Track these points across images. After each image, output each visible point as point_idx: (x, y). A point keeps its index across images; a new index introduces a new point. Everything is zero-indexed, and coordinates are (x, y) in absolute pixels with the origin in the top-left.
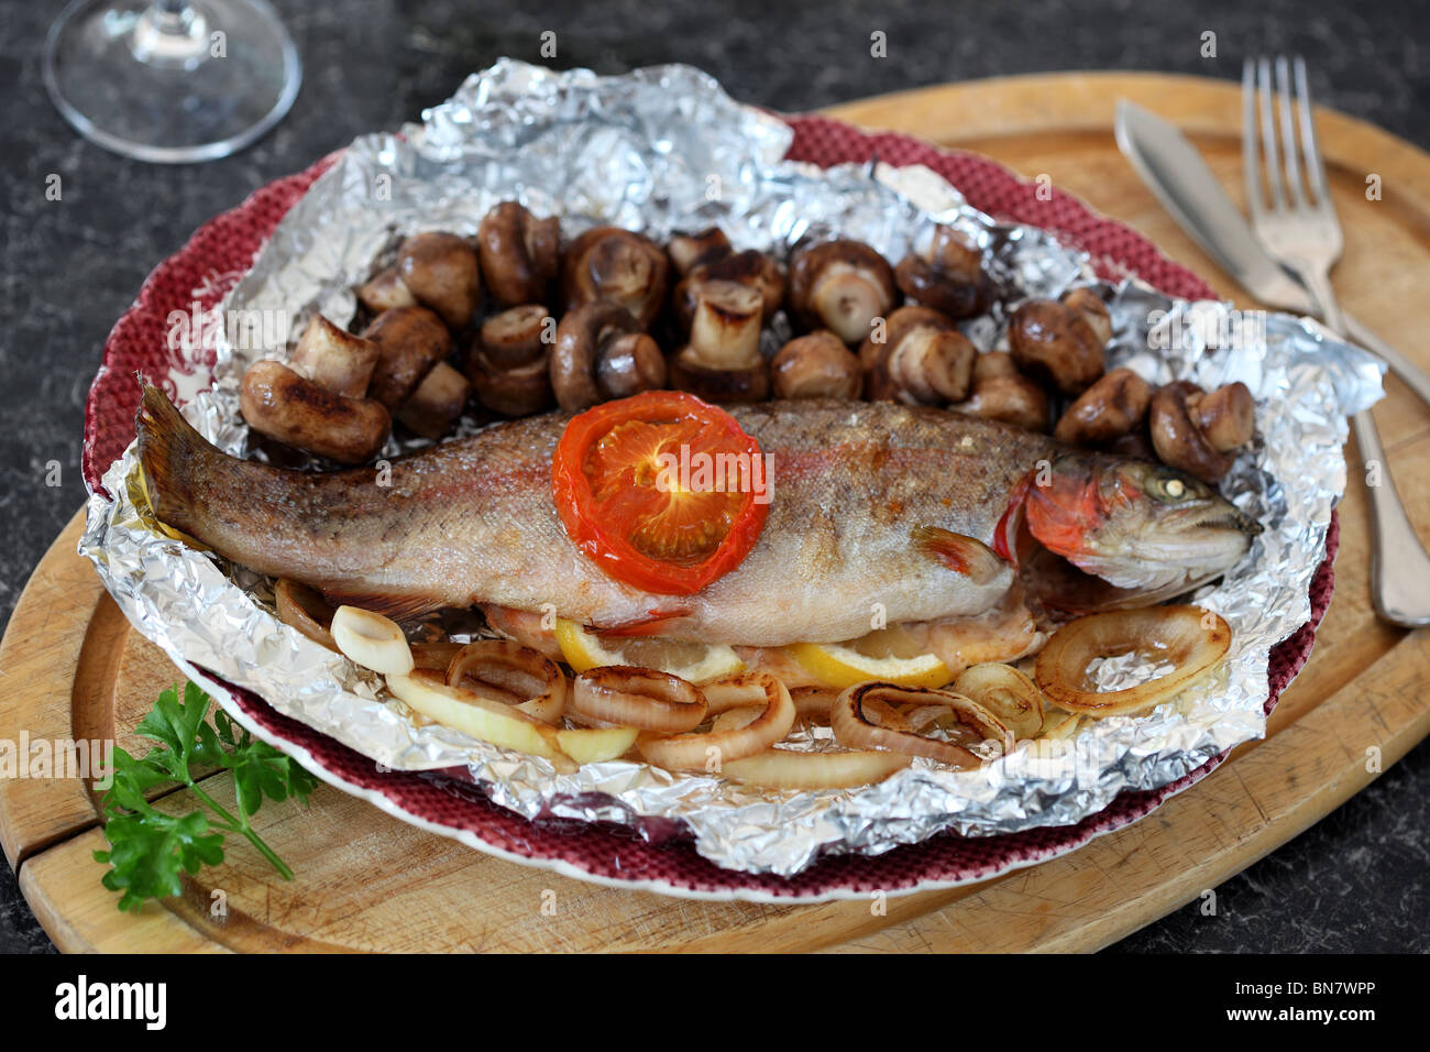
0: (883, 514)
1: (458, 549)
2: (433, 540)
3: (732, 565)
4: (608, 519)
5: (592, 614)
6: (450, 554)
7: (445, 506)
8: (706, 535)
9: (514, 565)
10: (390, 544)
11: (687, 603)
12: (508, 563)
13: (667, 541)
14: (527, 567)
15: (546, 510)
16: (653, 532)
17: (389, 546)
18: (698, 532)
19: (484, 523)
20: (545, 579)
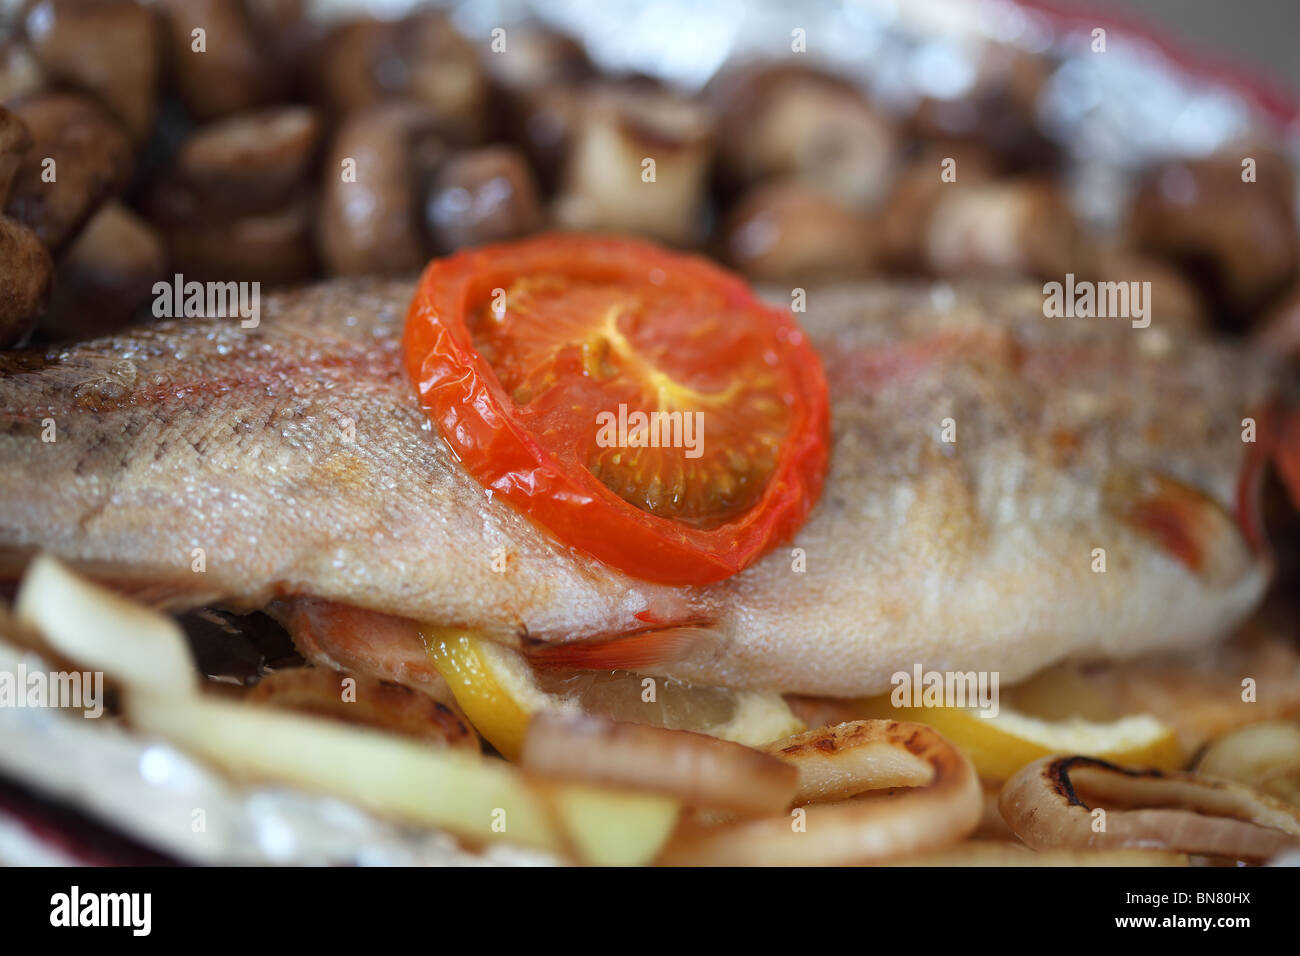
0: (1045, 451)
1: (240, 491)
2: (184, 471)
3: (785, 533)
4: (549, 431)
5: (524, 618)
6: (223, 498)
7: (199, 415)
8: (735, 474)
9: (360, 517)
10: (94, 479)
11: (706, 604)
12: (344, 516)
13: (664, 479)
14: (388, 522)
15: (409, 423)
16: (633, 463)
17: (92, 484)
18: (717, 466)
19: (284, 442)
20: (427, 547)
